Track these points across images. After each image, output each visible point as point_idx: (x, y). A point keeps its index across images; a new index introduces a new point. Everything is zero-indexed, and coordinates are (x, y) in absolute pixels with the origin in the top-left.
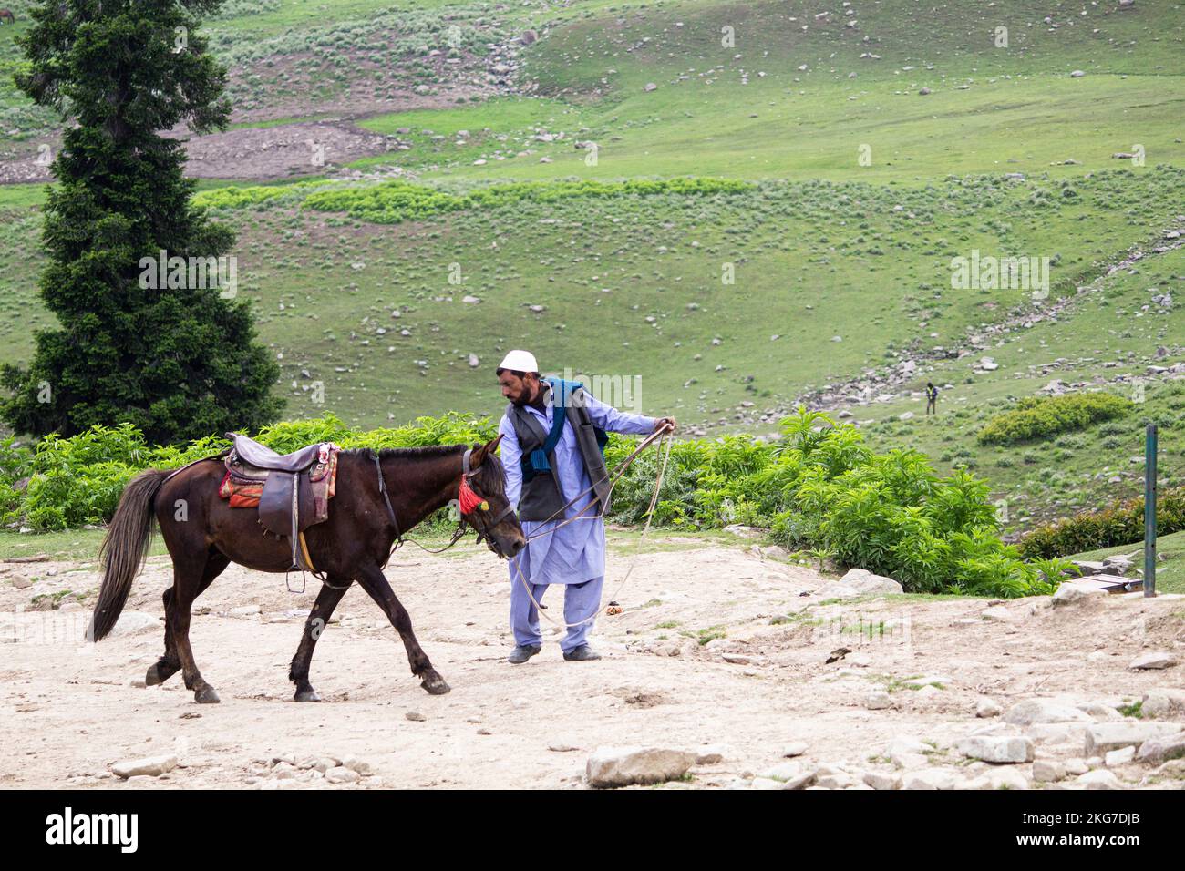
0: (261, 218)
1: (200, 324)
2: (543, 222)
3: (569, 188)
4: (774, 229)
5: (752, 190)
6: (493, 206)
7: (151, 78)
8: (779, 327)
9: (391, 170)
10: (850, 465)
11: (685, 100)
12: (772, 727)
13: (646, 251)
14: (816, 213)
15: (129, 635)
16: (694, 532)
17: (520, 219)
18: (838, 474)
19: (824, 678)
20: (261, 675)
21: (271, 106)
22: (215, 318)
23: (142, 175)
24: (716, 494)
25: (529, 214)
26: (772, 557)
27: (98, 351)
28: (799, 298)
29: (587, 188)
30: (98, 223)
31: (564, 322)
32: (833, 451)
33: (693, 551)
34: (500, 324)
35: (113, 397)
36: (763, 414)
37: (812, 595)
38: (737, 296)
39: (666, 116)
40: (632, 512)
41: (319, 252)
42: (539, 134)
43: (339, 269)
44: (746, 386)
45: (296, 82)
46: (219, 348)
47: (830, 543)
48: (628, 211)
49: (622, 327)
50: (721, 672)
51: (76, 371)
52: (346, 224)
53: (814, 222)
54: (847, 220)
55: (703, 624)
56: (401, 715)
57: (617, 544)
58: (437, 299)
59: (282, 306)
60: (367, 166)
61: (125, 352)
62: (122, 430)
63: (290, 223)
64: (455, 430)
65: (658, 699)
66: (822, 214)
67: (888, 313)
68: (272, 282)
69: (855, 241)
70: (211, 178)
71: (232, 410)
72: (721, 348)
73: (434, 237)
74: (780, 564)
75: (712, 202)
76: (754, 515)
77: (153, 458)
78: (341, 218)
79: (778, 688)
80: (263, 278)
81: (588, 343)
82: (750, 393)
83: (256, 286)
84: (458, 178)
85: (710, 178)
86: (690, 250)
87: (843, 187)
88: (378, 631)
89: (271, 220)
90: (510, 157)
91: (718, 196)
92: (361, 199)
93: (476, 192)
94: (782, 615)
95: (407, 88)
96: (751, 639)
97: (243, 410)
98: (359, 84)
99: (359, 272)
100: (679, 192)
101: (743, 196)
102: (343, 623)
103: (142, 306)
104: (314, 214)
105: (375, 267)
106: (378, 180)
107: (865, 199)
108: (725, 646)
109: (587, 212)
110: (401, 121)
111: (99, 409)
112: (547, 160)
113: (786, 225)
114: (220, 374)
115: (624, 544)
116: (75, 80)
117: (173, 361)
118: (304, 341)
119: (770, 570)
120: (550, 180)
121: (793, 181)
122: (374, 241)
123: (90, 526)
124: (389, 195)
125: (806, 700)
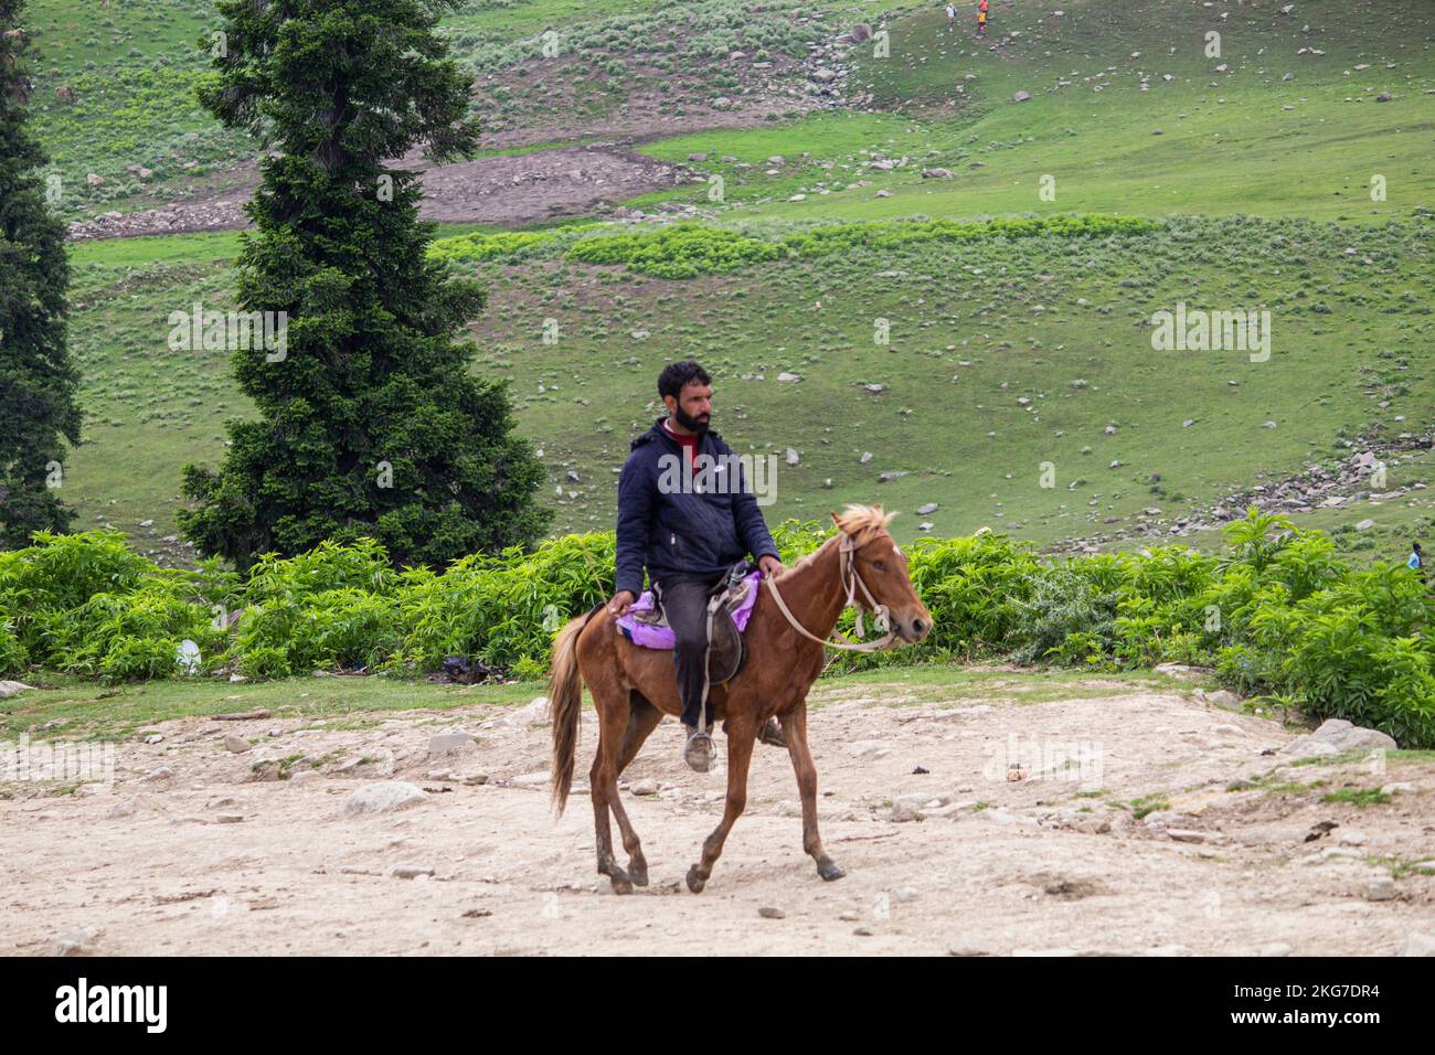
0: (513, 274)
1: (441, 412)
2: (881, 274)
3: (915, 229)
4: (1186, 281)
5: (1157, 230)
6: (816, 255)
7: (375, 92)
8: (1194, 409)
9: (682, 209)
10: (1319, 584)
11: (1067, 113)
12: (1241, 924)
13: (1016, 311)
14: (1242, 259)
15: (385, 811)
16: (1115, 673)
17: (851, 272)
18: (1301, 596)
19: (1307, 859)
20: (563, 861)
21: (524, 127)
22: (461, 403)
23: (365, 218)
24: (1142, 623)
25: (863, 264)
26: (1219, 705)
27: (309, 447)
28: (1219, 371)
29: (940, 230)
30: (308, 282)
31: (909, 406)
32: (1296, 566)
33: (1117, 697)
34: (826, 408)
35: (329, 507)
36: (1174, 524)
37: (1278, 754)
38: (1136, 369)
39: (1041, 134)
40: (1031, 649)
41: (589, 317)
42: (875, 159)
43: (614, 339)
44: (1151, 486)
45: (556, 96)
46: (467, 443)
47: (1295, 686)
48: (992, 260)
49: (987, 412)
50: (1171, 854)
51: (282, 474)
52: (624, 280)
53: (1239, 271)
54: (1283, 267)
55: (1137, 792)
56: (753, 911)
57: (1015, 689)
58: (744, 377)
59: (541, 388)
60: (650, 204)
61: (344, 449)
62: (360, 547)
63: (551, 279)
64: (797, 543)
65: (1088, 888)
66: (1250, 261)
67: (1338, 390)
68: (528, 356)
69: (1292, 295)
70: (449, 222)
71: (484, 524)
72: (1118, 438)
73: (739, 295)
74: (1232, 715)
75: (1104, 246)
76: (1194, 650)
77: (401, 583)
78: (618, 272)
79: (1247, 874)
80: (517, 352)
81: (942, 433)
82: (1156, 496)
83: (507, 363)
84: (770, 219)
85: (1101, 215)
86: (1075, 309)
87: (1276, 224)
88: (708, 803)
89: (527, 277)
90: (839, 189)
91: (1112, 238)
92: (643, 247)
93: (794, 236)
94: (1243, 779)
95: (701, 102)
96: (1203, 811)
97: (498, 523)
98: (639, 97)
99: (642, 343)
100: (1060, 234)
101: (1144, 237)
102: (662, 794)
103: (365, 388)
104: (582, 268)
105: (663, 336)
106: (665, 222)
107: (1306, 240)
108: (1169, 820)
109: (939, 261)
110: (694, 145)
111: (310, 522)
112: (887, 194)
113: (1201, 276)
114: (468, 477)
115: (1024, 689)
116: (277, 94)
117: (406, 460)
118: (570, 434)
119: (1219, 721)
120: (890, 220)
121: (1211, 217)
122: (661, 302)
123: (320, 673)
124: (680, 242)
125: (1284, 889)
